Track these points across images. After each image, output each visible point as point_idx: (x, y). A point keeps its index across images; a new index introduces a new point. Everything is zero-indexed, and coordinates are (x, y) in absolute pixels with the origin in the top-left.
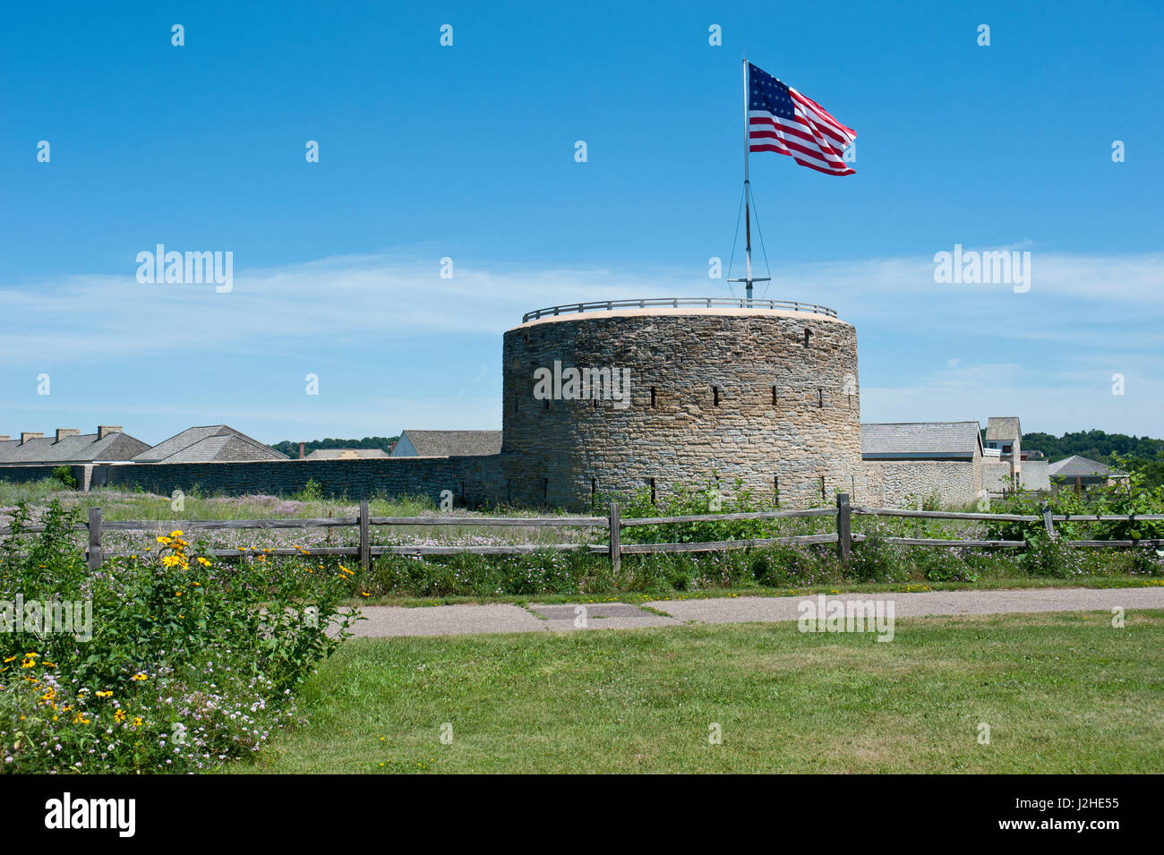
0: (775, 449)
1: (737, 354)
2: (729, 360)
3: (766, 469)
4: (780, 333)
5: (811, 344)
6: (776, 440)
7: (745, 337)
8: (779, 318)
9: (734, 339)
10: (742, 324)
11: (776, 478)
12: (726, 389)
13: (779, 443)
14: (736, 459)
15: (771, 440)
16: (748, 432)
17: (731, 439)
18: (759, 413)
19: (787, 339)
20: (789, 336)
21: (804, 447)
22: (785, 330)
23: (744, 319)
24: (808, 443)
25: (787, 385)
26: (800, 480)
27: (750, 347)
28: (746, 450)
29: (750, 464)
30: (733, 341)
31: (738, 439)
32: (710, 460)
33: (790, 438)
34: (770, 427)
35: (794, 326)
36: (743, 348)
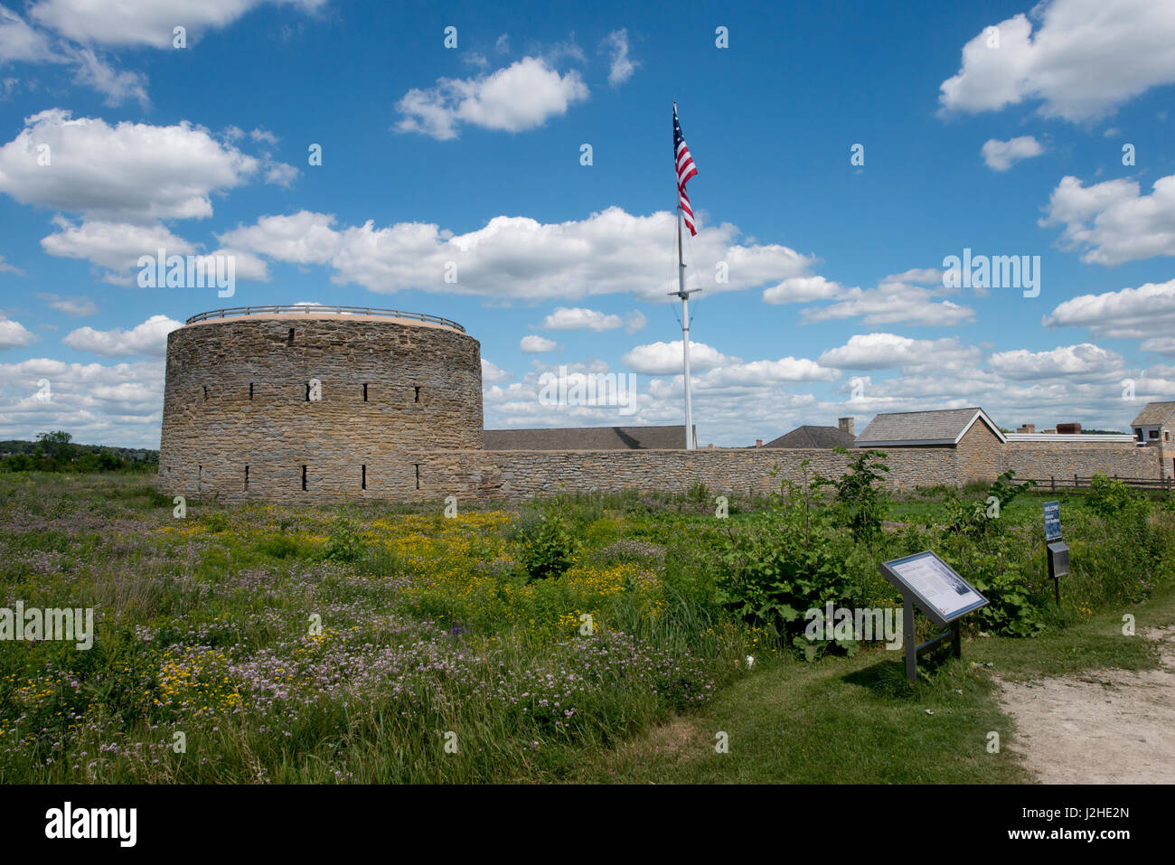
0: (248, 440)
1: (222, 356)
2: (215, 362)
3: (238, 459)
4: (261, 335)
5: (296, 343)
6: (250, 432)
7: (229, 339)
8: (260, 321)
9: (219, 343)
10: (226, 330)
11: (247, 467)
12: (212, 388)
13: (252, 435)
14: (214, 451)
15: (244, 433)
16: (225, 426)
17: (213, 432)
18: (236, 408)
19: (268, 340)
20: (269, 337)
21: (281, 438)
22: (266, 331)
23: (228, 325)
24: (286, 434)
25: (265, 382)
26: (273, 469)
27: (232, 349)
28: (222, 442)
29: (224, 454)
30: (218, 345)
31: (218, 432)
32: (197, 451)
33: (264, 430)
34: (243, 421)
35: (278, 328)
36: (226, 351)
